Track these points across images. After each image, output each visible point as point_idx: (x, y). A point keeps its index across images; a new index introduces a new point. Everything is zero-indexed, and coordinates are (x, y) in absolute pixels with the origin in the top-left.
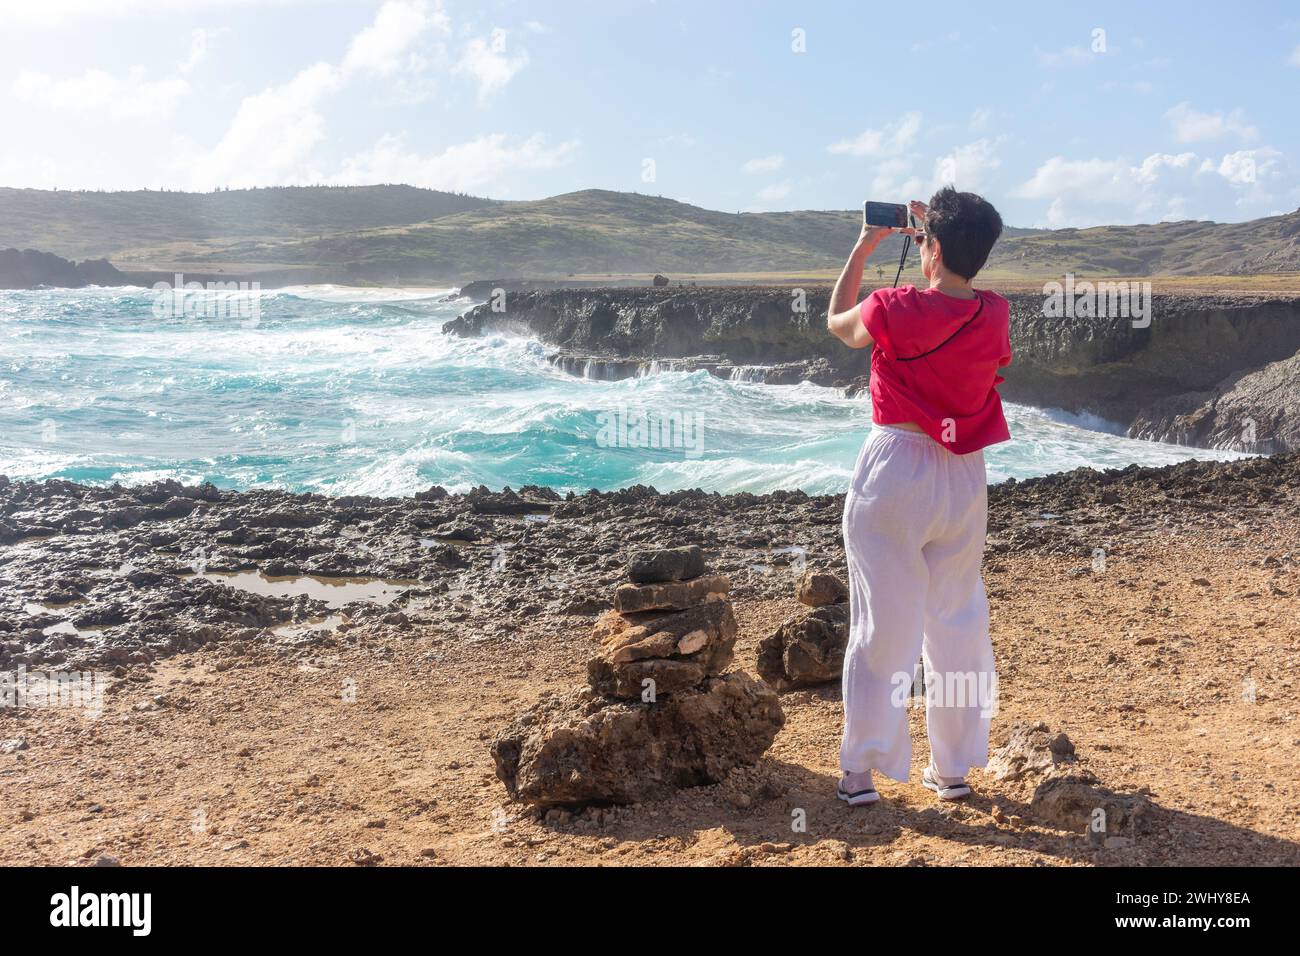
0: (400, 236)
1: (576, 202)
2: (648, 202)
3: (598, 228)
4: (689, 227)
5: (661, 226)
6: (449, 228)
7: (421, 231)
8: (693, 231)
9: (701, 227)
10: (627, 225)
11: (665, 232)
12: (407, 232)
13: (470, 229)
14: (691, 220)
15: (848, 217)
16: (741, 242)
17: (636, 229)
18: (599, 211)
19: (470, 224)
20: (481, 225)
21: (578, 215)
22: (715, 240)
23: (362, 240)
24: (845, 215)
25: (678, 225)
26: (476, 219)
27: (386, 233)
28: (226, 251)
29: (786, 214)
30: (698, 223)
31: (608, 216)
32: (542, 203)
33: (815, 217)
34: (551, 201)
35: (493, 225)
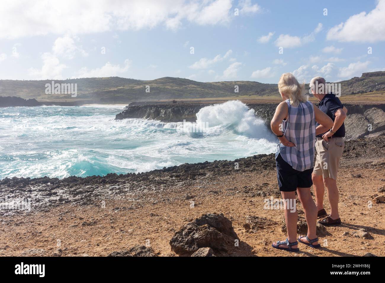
0: (114, 90)
1: (163, 80)
2: (182, 80)
3: (168, 87)
4: (193, 86)
5: (185, 86)
6: (128, 88)
7: (120, 89)
8: (194, 87)
9: (196, 86)
10: (176, 86)
11: (186, 88)
12: (116, 89)
13: (133, 88)
14: (193, 84)
15: (235, 83)
16: (206, 90)
17: (178, 87)
18: (169, 83)
19: (133, 87)
20: (137, 87)
21: (163, 84)
22: (199, 90)
23: (104, 92)
24: (235, 82)
25: (190, 86)
26: (136, 86)
27: (111, 90)
28: (68, 96)
29: (219, 82)
30: (195, 85)
31: (171, 84)
32: (153, 81)
33: (226, 83)
34: (156, 80)
35: (140, 87)
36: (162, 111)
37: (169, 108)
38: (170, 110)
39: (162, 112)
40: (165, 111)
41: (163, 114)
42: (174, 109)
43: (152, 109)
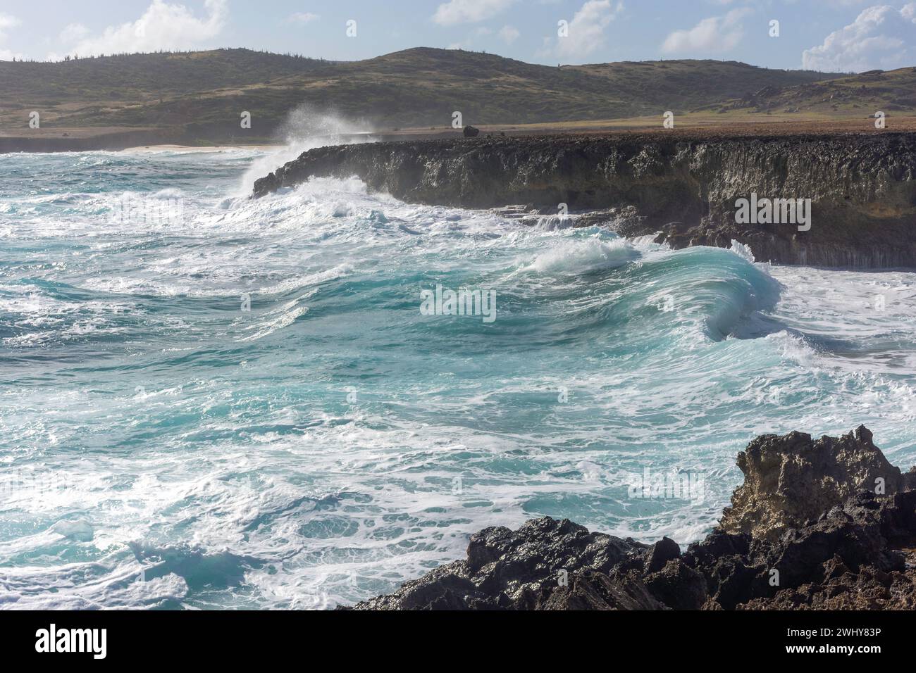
0: (235, 97)
1: (405, 61)
2: (473, 58)
3: (426, 84)
4: (513, 81)
5: (485, 81)
6: (284, 87)
7: (256, 91)
8: (515, 84)
9: (522, 80)
10: (452, 80)
11: (489, 86)
12: (242, 93)
13: (303, 89)
14: (513, 74)
15: (664, 67)
16: (561, 93)
17: (461, 84)
18: (427, 68)
19: (302, 84)
20: (314, 84)
21: (407, 72)
22: (536, 92)
23: (199, 102)
24: (660, 64)
25: (501, 79)
26: (309, 79)
27: (223, 94)
28: (72, 116)
29: (605, 66)
30: (521, 76)
31: (433, 72)
34: (380, 60)
35: (324, 84)
36: (428, 165)
37: (456, 154)
38: (460, 160)
39: (429, 171)
40: (440, 165)
41: (433, 177)
42: (475, 157)
43: (389, 160)
